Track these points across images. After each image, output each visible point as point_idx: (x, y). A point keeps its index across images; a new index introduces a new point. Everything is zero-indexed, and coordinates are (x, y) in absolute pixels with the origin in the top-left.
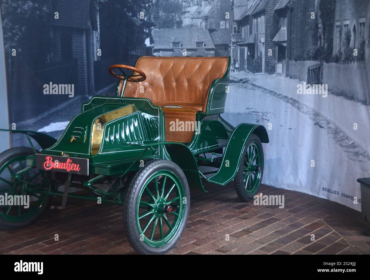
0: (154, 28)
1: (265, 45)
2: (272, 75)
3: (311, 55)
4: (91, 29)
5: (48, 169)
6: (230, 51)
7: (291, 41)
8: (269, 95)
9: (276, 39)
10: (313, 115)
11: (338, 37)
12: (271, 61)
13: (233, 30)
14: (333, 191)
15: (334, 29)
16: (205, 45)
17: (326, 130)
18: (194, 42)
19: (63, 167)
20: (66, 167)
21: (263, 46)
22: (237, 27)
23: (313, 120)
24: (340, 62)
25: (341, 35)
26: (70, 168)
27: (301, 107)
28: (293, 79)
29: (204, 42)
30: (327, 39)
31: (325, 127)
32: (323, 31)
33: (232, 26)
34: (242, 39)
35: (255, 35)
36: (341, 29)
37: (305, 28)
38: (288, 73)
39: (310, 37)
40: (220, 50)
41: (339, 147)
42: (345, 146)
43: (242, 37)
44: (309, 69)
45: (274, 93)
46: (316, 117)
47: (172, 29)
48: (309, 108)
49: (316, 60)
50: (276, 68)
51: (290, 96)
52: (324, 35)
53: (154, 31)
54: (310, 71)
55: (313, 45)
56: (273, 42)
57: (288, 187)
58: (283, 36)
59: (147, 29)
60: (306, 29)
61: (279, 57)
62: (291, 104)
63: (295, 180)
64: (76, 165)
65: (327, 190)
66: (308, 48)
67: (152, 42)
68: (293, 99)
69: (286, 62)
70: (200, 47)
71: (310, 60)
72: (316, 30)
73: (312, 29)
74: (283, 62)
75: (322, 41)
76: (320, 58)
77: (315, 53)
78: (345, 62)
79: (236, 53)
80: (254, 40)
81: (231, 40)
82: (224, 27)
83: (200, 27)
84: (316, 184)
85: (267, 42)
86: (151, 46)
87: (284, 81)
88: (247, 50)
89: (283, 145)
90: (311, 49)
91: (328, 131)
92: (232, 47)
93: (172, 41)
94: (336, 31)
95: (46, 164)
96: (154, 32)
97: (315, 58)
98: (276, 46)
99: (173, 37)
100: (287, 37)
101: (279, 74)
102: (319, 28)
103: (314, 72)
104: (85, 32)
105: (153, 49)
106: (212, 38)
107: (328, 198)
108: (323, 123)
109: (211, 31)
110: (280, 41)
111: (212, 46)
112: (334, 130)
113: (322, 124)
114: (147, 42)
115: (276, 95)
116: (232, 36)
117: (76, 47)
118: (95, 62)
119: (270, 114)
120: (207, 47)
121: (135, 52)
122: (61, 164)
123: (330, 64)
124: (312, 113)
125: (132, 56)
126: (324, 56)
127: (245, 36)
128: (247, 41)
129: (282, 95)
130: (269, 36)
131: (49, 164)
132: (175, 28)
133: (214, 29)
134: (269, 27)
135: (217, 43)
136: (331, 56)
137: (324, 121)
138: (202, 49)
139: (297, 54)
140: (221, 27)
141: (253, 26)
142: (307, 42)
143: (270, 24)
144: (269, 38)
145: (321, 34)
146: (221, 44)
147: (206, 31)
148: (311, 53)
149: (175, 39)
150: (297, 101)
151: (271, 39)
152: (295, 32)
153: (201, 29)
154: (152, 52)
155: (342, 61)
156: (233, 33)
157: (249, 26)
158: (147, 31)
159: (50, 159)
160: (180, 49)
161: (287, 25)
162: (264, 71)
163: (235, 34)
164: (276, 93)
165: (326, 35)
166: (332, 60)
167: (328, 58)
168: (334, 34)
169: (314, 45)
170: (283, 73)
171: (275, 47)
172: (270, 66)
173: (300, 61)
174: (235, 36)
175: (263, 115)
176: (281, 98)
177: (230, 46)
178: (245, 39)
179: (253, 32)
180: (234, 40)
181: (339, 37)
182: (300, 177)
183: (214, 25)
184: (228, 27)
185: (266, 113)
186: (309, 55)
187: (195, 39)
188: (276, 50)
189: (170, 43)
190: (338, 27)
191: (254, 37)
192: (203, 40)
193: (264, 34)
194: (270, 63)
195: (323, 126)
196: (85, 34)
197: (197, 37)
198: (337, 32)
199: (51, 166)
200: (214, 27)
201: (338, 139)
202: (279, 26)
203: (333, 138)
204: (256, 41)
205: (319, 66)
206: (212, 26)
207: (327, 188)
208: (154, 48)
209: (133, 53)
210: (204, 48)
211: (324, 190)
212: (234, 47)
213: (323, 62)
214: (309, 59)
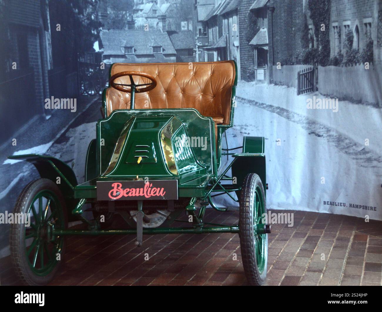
0: (103, 29)
1: (240, 49)
2: (252, 82)
3: (301, 58)
4: (43, 29)
5: (115, 199)
6: (195, 57)
7: (275, 44)
8: (248, 105)
9: (254, 42)
10: (306, 123)
11: (336, 39)
12: (249, 67)
13: (198, 32)
14: (338, 203)
15: (330, 30)
16: (164, 50)
17: (325, 138)
18: (150, 46)
19: (139, 193)
20: (143, 193)
21: (237, 50)
22: (202, 29)
23: (307, 129)
24: (341, 65)
25: (340, 36)
26: (150, 193)
27: (291, 116)
28: (279, 86)
29: (162, 46)
30: (322, 40)
31: (324, 135)
32: (315, 32)
33: (196, 28)
34: (210, 43)
35: (226, 38)
36: (340, 30)
37: (292, 29)
38: (272, 80)
39: (299, 39)
40: (182, 55)
41: (345, 156)
42: (352, 153)
43: (210, 40)
44: (299, 74)
45: (254, 103)
46: (311, 126)
47: (123, 30)
48: (301, 116)
49: (308, 64)
50: (256, 74)
51: (275, 105)
52: (317, 36)
53: (103, 32)
54: (300, 77)
55: (302, 48)
56: (250, 45)
57: (278, 206)
58: (263, 38)
59: (95, 30)
60: (293, 31)
61: (259, 62)
62: (278, 113)
63: (287, 198)
64: (159, 189)
65: (329, 203)
66: (297, 51)
67: (101, 46)
68: (280, 107)
69: (269, 67)
70: (158, 52)
71: (300, 64)
72: (305, 31)
73: (301, 31)
74: (265, 67)
75: (315, 43)
76: (314, 61)
77: (305, 56)
78: (347, 65)
79: (203, 59)
80: (225, 43)
81: (196, 43)
82: (186, 29)
83: (157, 28)
84: (314, 198)
85: (242, 45)
86: (100, 51)
87: (267, 88)
88: (217, 55)
89: (270, 161)
90: (301, 52)
91: (328, 139)
92: (198, 52)
93: (124, 45)
94: (333, 32)
95: (112, 193)
96: (103, 34)
97: (306, 61)
98: (255, 50)
99: (124, 40)
100: (269, 39)
101: (260, 81)
102: (309, 29)
103: (305, 76)
104: (38, 32)
105: (102, 55)
106: (171, 41)
107: (331, 212)
108: (322, 132)
109: (170, 33)
110: (259, 44)
111: (172, 51)
112: (336, 138)
113: (320, 132)
114: (96, 46)
115: (258, 104)
116: (197, 39)
117: (32, 51)
118: (49, 71)
119: (251, 126)
120: (165, 52)
121: (84, 59)
122: (136, 191)
123: (328, 67)
124: (305, 122)
125: (81, 63)
126: (318, 59)
127: (213, 39)
128: (217, 45)
129: (265, 104)
130: (244, 38)
131: (117, 192)
132: (127, 29)
133: (173, 30)
134: (244, 29)
135: (178, 48)
136: (328, 59)
137: (322, 129)
138: (160, 54)
139: (283, 58)
140: (183, 29)
141: (223, 27)
142: (295, 44)
143: (245, 26)
144: (245, 41)
145: (313, 35)
146: (183, 48)
147: (164, 33)
148: (301, 57)
149: (127, 43)
150: (285, 109)
151: (247, 42)
152: (279, 34)
153: (158, 31)
154: (102, 59)
155: (344, 63)
156: (198, 36)
157: (217, 28)
158: (96, 33)
159: (118, 186)
160: (133, 54)
161: (267, 26)
162: (240, 78)
163: (201, 37)
164: (256, 103)
165: (319, 36)
166: (330, 63)
167: (325, 61)
168: (330, 36)
169: (305, 48)
170: (265, 80)
171: (253, 51)
172: (248, 72)
173: (287, 66)
174: (201, 39)
175: (242, 128)
176: (264, 108)
177: (194, 51)
178: (214, 43)
179: (223, 35)
180: (200, 44)
181: (338, 39)
182: (293, 194)
183: (174, 26)
184: (191, 28)
185: (245, 126)
186: (298, 59)
187: (151, 42)
188: (255, 55)
189: (121, 48)
190: (336, 28)
191: (225, 40)
192: (160, 44)
193: (237, 36)
194: (248, 69)
195: (321, 134)
196: (38, 35)
197: (153, 40)
198: (335, 33)
199: (119, 194)
200: (173, 28)
201: (342, 147)
202: (258, 28)
203: (336, 146)
204: (228, 45)
205: (312, 70)
206: (171, 27)
207: (329, 202)
208: (104, 54)
209: (82, 60)
210: (163, 54)
211: (325, 204)
212: (200, 52)
213: (317, 65)
214: (298, 63)
